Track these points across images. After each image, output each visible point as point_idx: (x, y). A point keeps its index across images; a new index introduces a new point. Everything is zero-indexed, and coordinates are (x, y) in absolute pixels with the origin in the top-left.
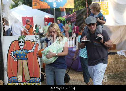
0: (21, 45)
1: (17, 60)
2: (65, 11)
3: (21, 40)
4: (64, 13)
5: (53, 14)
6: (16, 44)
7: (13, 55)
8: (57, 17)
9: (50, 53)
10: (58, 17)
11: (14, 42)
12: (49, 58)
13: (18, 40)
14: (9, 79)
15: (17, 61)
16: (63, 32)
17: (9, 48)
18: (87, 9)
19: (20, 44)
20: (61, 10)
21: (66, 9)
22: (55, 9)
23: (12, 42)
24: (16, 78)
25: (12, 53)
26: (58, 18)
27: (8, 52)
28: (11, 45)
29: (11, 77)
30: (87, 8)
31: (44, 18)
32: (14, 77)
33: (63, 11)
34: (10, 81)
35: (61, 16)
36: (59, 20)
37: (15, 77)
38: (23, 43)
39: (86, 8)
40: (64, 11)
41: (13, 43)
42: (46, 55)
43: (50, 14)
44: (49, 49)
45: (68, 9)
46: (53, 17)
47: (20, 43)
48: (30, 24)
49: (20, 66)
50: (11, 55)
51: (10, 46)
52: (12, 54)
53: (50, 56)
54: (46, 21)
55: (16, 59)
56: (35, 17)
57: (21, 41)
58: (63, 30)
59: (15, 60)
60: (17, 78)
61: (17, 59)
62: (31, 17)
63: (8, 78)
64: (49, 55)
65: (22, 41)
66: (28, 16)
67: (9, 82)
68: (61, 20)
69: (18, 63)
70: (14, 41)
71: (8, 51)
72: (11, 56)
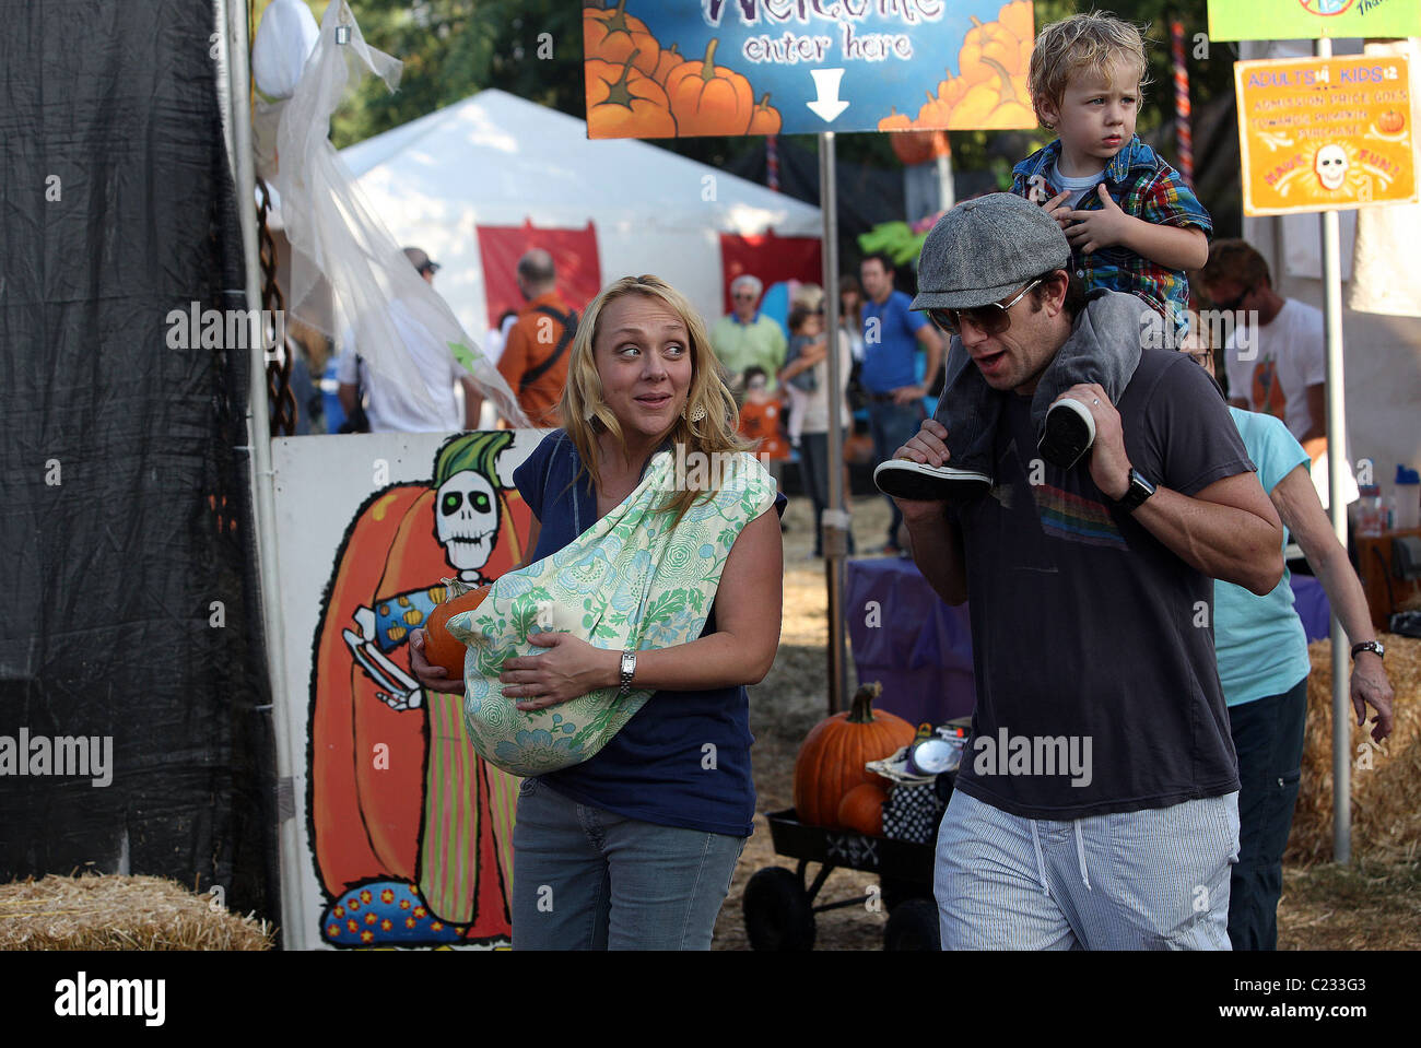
0: (458, 540)
1: (415, 700)
2: (944, 165)
3: (465, 482)
4: (936, 182)
5: (810, 196)
6: (407, 524)
7: (378, 642)
8: (851, 226)
9: (552, 645)
10: (868, 230)
11: (389, 498)
12: (540, 709)
13: (430, 484)
14: (332, 902)
15: (424, 704)
16: (927, 385)
17: (338, 563)
18: (1185, 141)
19: (449, 526)
20: (903, 152)
21: (956, 138)
22: (830, 135)
23: (365, 507)
24: (405, 893)
25: (367, 618)
26: (869, 243)
27: (323, 614)
28: (350, 530)
29: (356, 878)
30: (1184, 128)
31: (713, 239)
32: (383, 878)
33: (925, 156)
34: (342, 921)
35: (901, 216)
36: (883, 256)
37: (397, 879)
38: (485, 509)
39: (1168, 132)
40: (934, 163)
41: (378, 512)
42: (507, 668)
43: (783, 189)
44: (544, 594)
45: (980, 138)
46: (819, 231)
47: (448, 510)
48: (563, 308)
49: (448, 762)
50: (354, 640)
51: (342, 549)
52: (370, 634)
53: (555, 683)
54: (737, 268)
55: (412, 684)
56: (624, 226)
57: (458, 496)
58: (920, 367)
59: (398, 693)
60: (420, 895)
61: (423, 688)
62: (579, 224)
63: (325, 893)
64: (538, 666)
65: (474, 496)
66: (545, 220)
67: (334, 931)
68: (900, 259)
69: (426, 730)
70: (386, 491)
71: (326, 602)
72: (357, 656)
